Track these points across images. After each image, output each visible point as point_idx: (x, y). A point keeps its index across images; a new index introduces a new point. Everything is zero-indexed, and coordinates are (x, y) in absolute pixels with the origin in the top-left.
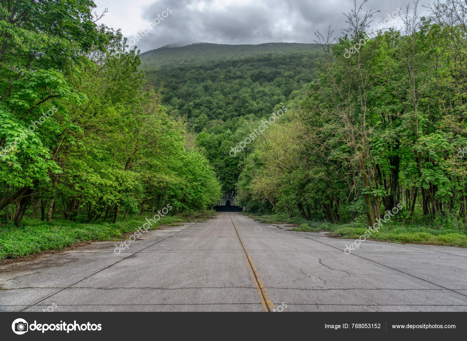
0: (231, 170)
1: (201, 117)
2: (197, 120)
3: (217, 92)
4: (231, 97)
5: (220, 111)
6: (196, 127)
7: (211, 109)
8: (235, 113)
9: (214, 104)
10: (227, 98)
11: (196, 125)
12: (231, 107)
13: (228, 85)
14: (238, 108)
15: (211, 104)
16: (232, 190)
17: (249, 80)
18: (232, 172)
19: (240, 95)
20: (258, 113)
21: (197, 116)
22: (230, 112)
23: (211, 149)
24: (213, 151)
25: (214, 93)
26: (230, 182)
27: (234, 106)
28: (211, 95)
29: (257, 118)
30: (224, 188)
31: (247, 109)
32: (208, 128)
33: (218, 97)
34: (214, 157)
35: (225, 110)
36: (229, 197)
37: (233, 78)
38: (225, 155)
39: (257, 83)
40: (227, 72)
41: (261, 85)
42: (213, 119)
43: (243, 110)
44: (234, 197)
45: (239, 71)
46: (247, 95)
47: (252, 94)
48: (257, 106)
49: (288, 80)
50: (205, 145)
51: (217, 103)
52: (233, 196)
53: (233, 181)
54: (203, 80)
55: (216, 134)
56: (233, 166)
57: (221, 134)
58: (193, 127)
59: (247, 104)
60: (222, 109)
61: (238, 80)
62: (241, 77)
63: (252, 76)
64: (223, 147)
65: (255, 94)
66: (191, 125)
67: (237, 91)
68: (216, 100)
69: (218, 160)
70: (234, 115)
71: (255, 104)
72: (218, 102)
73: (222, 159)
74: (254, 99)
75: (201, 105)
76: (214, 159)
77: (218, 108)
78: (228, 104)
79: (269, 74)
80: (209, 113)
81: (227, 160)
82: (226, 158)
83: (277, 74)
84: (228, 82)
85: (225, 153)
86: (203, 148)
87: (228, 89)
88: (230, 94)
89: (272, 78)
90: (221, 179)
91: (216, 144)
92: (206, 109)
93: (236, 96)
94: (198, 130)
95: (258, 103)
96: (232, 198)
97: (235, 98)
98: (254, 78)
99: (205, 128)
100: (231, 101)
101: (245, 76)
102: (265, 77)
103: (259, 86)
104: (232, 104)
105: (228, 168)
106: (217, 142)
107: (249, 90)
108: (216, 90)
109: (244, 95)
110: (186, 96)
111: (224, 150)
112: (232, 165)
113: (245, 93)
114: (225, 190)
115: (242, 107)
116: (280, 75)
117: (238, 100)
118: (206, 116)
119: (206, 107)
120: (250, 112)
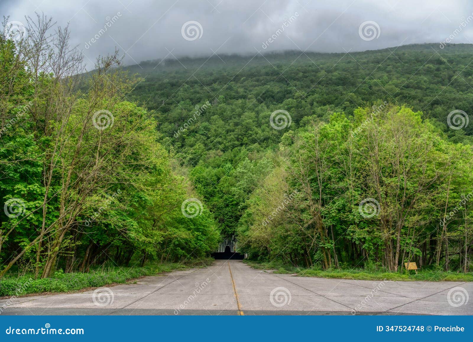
0: (231, 210)
1: (197, 146)
2: (192, 150)
3: (216, 117)
4: (231, 122)
5: (219, 139)
6: (191, 159)
7: (208, 138)
8: (236, 142)
9: (212, 131)
10: (227, 124)
11: (190, 156)
12: (232, 136)
13: (229, 107)
14: (240, 137)
15: (209, 131)
16: (232, 234)
17: (254, 101)
18: (233, 213)
19: (243, 121)
20: (263, 142)
21: (192, 146)
22: (230, 141)
23: (209, 186)
24: (210, 189)
25: (212, 117)
26: (230, 224)
27: (235, 134)
28: (208, 120)
29: (262, 149)
30: (223, 232)
31: (250, 138)
32: (204, 161)
33: (217, 122)
34: (212, 196)
35: (224, 139)
36: (229, 242)
37: (234, 98)
38: (224, 193)
39: (263, 104)
40: (227, 89)
41: (268, 107)
42: (210, 149)
43: (245, 138)
44: (234, 243)
45: (242, 87)
46: (251, 121)
47: (256, 119)
48: (262, 135)
49: (300, 102)
50: (202, 181)
51: (215, 130)
52: (233, 241)
53: (233, 224)
54: (199, 101)
55: (214, 168)
56: (234, 207)
57: (221, 168)
58: (188, 159)
59: (251, 132)
60: (221, 137)
61: (240, 101)
62: (244, 97)
63: (257, 95)
64: (223, 184)
65: (261, 119)
66: (185, 155)
67: (239, 116)
68: (214, 126)
69: (216, 199)
70: (235, 144)
71: (260, 132)
72: (217, 129)
73: (221, 197)
74: (259, 125)
75: (196, 132)
76: (211, 198)
77: (216, 136)
78: (228, 131)
79: (278, 92)
80: (206, 142)
81: (226, 199)
82: (225, 196)
83: (287, 94)
84: (229, 104)
85: (224, 192)
86: (199, 186)
87: (228, 112)
88: (231, 119)
89: (281, 98)
90: (219, 222)
91: (214, 181)
92: (202, 137)
93: (238, 121)
94: (194, 162)
95: (263, 131)
96: (233, 243)
97: (236, 124)
98: (259, 97)
99: (201, 161)
100: (232, 128)
101: (249, 96)
102: (273, 97)
103: (265, 108)
104: (233, 131)
105: (227, 209)
106: (215, 178)
107: (253, 114)
108: (214, 114)
109: (247, 121)
110: (179, 120)
111: (223, 187)
112: (232, 205)
113: (248, 117)
114: (224, 234)
115: (245, 135)
116: (290, 95)
117: (240, 127)
118: (202, 146)
119: (202, 134)
120: (254, 141)
